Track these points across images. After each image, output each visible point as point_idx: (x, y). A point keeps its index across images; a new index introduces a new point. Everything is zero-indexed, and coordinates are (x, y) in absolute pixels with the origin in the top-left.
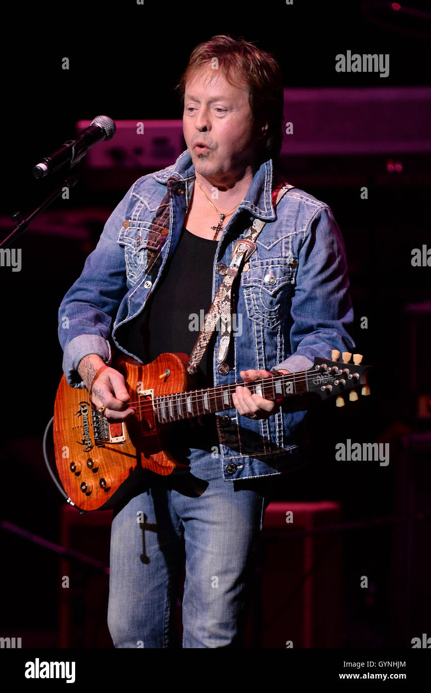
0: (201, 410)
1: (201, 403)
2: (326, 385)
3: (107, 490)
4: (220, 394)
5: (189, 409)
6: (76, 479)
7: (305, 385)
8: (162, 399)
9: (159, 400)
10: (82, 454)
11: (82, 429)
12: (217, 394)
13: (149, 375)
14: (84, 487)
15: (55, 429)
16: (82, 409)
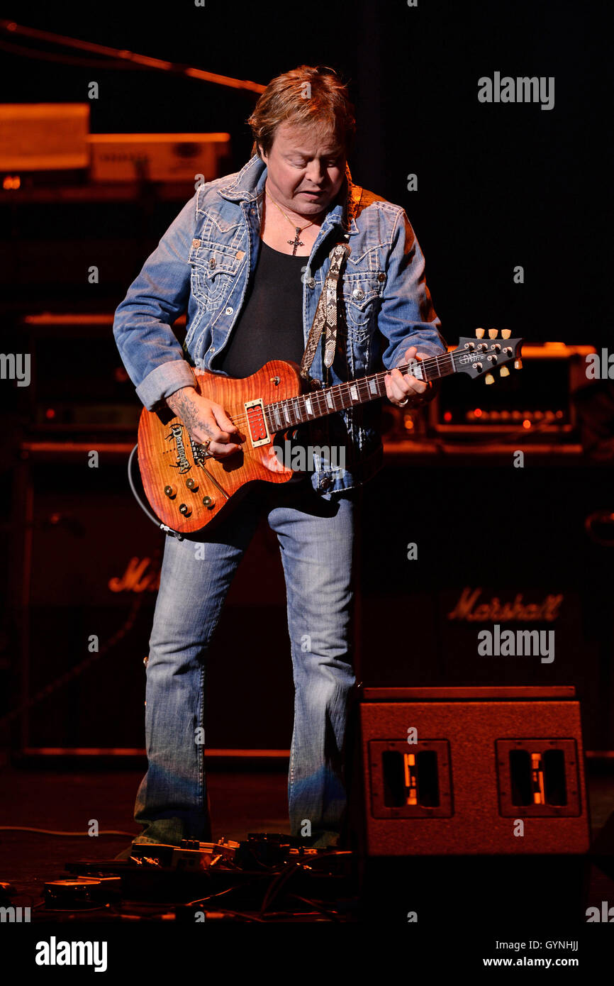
0: (324, 410)
1: (323, 404)
2: (476, 362)
3: (211, 508)
4: (347, 390)
5: (309, 410)
6: (170, 503)
7: (452, 366)
8: (275, 407)
9: (271, 408)
10: (177, 478)
11: (175, 452)
12: (343, 391)
13: (253, 385)
14: (183, 509)
15: (141, 457)
16: (174, 432)
